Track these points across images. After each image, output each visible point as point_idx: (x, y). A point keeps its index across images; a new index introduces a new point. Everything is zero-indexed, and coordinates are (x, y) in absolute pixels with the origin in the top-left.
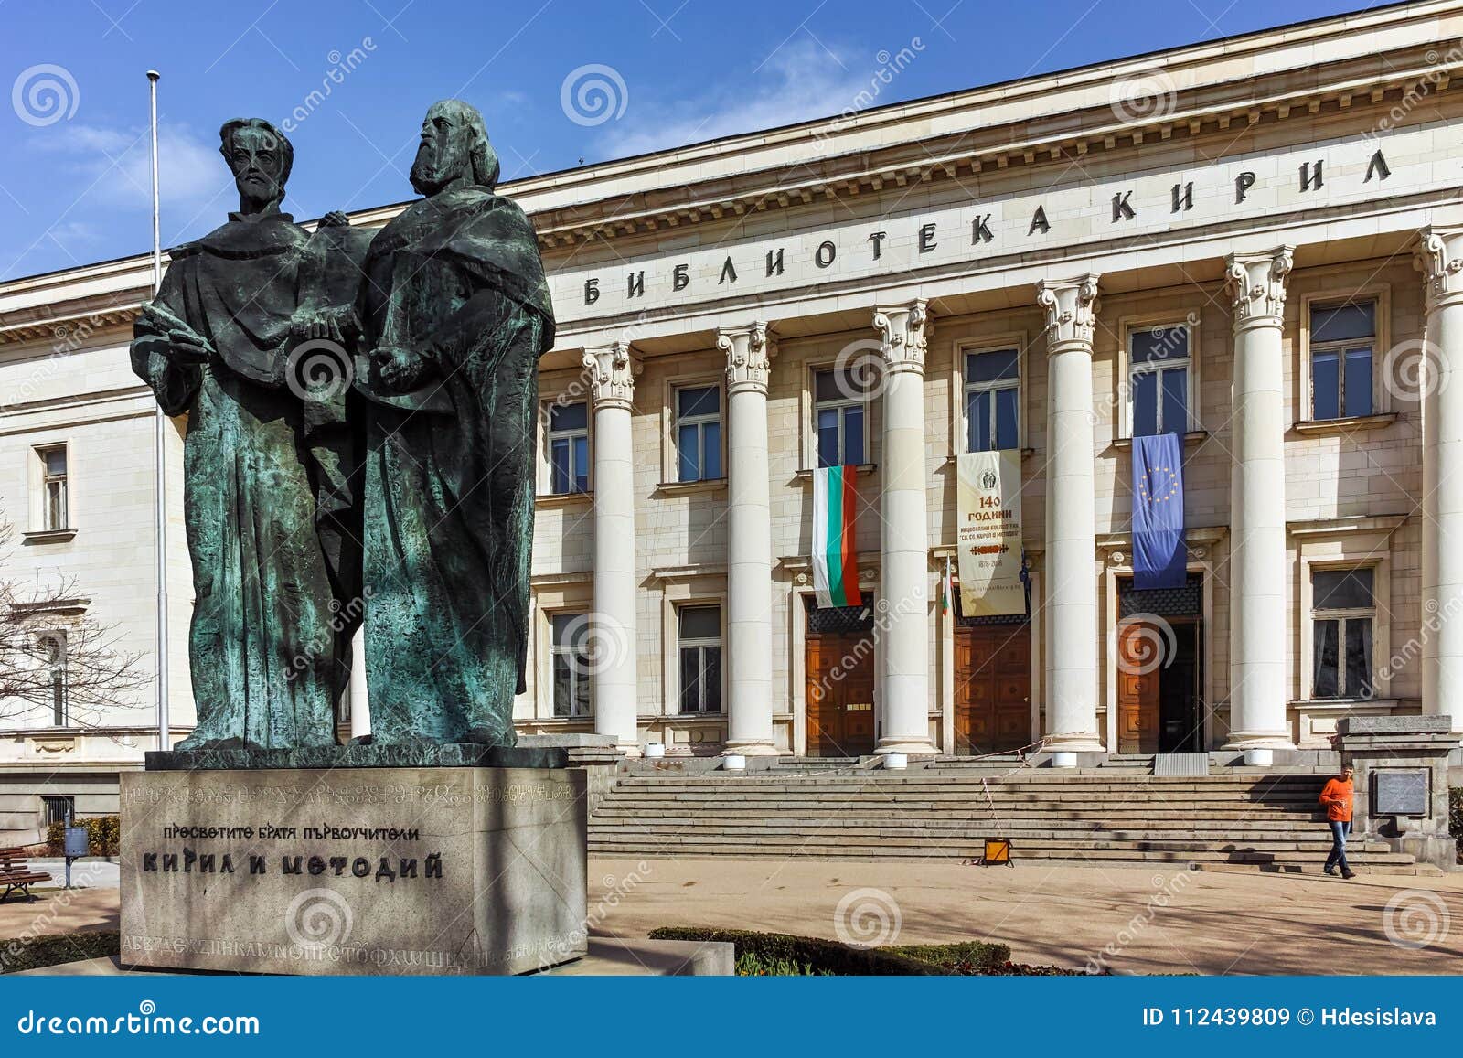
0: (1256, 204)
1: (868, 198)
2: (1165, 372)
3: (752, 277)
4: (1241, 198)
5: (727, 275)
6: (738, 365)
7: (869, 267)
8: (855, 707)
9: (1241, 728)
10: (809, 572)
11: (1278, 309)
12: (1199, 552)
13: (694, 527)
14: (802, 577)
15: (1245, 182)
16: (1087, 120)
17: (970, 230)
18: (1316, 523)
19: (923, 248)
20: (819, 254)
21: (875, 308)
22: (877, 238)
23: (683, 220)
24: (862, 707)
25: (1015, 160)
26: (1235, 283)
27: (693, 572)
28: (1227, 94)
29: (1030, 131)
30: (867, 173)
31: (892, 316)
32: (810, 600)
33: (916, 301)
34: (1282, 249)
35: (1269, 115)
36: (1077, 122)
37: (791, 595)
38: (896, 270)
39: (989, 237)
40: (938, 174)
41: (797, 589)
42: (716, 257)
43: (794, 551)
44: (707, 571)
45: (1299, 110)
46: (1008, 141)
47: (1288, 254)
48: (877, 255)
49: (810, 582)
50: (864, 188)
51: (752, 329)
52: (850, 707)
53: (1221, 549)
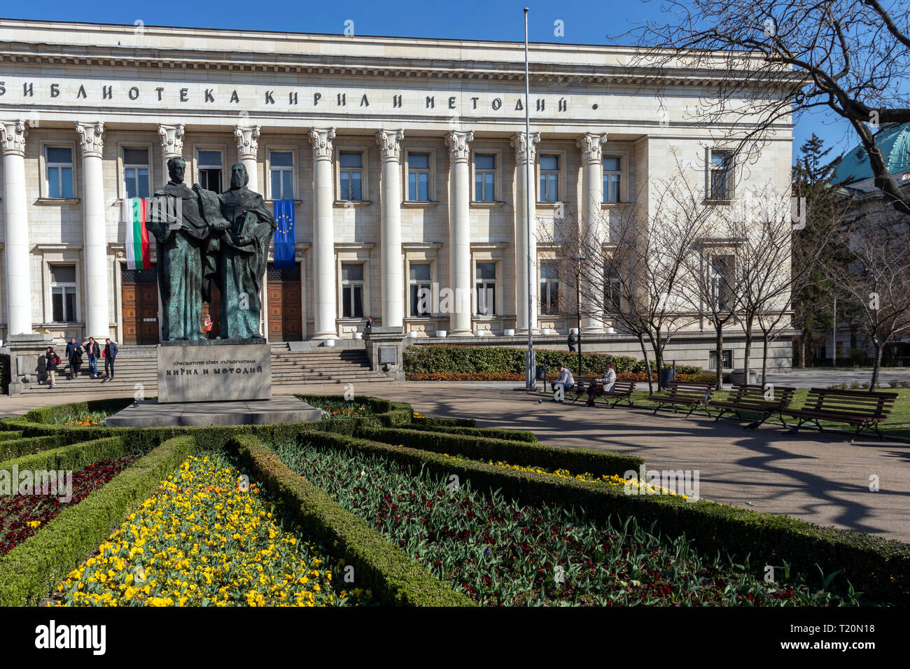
0: (322, 107)
1: (154, 70)
2: (284, 171)
3: (95, 98)
4: (316, 103)
5: (81, 94)
6: (89, 142)
7: (155, 103)
8: (148, 320)
9: (319, 330)
10: (124, 251)
11: (330, 153)
12: (300, 253)
13: (63, 223)
14: (121, 254)
15: (317, 97)
16: (256, 57)
17: (204, 95)
18: (343, 244)
19: (182, 100)
20: (130, 92)
21: (160, 125)
22: (160, 90)
23: (57, 61)
24: (151, 320)
25: (225, 67)
26: (314, 140)
27: (65, 247)
28: (311, 60)
29: (232, 57)
30: (157, 59)
31: (168, 130)
32: (124, 265)
33: (180, 125)
34: (331, 128)
35: (326, 71)
36: (252, 57)
37: (114, 262)
38: (169, 108)
39: (212, 100)
40: (190, 66)
41: (118, 259)
42: (76, 83)
43: (115, 240)
44: (73, 247)
45: (338, 71)
46: (222, 59)
47: (334, 131)
48: (160, 99)
49: (125, 256)
50: (155, 65)
51: (96, 125)
52: (145, 320)
53: (308, 252)
